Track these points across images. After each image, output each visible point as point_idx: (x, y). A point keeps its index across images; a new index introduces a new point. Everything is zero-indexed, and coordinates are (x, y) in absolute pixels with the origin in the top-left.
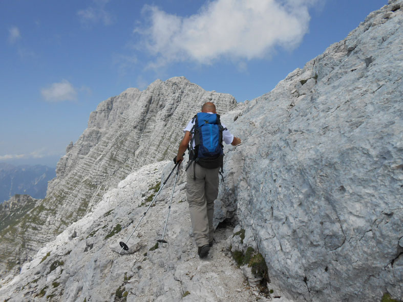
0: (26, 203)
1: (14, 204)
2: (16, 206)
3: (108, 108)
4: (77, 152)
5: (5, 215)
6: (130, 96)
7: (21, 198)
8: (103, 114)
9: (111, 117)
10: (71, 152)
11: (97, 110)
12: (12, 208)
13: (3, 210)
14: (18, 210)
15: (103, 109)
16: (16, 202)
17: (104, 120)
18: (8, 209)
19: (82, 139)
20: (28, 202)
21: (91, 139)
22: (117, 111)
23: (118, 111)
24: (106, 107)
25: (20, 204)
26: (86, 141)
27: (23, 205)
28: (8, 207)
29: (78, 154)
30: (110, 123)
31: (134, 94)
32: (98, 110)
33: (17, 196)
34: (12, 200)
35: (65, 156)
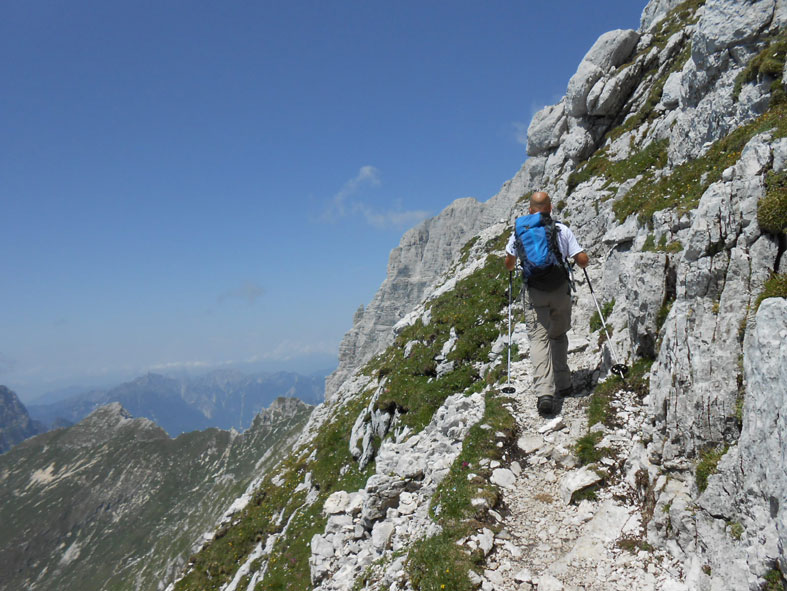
0: (295, 412)
1: (277, 414)
2: (280, 418)
3: (421, 239)
4: (374, 321)
5: (265, 432)
6: (461, 211)
7: (288, 404)
8: (413, 250)
9: (428, 255)
10: (361, 322)
11: (401, 246)
12: (275, 421)
13: (262, 424)
14: (284, 424)
15: (413, 241)
16: (279, 410)
17: (416, 261)
18: (269, 423)
19: (379, 298)
20: (299, 411)
21: (396, 296)
22: (438, 243)
23: (441, 241)
24: (418, 238)
25: (286, 414)
26: (389, 299)
27: (292, 415)
28: (269, 419)
29: (375, 324)
30: (428, 264)
31: (468, 209)
32: (403, 244)
33: (281, 400)
34: (273, 407)
35: (353, 330)
